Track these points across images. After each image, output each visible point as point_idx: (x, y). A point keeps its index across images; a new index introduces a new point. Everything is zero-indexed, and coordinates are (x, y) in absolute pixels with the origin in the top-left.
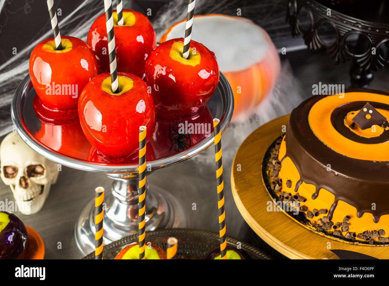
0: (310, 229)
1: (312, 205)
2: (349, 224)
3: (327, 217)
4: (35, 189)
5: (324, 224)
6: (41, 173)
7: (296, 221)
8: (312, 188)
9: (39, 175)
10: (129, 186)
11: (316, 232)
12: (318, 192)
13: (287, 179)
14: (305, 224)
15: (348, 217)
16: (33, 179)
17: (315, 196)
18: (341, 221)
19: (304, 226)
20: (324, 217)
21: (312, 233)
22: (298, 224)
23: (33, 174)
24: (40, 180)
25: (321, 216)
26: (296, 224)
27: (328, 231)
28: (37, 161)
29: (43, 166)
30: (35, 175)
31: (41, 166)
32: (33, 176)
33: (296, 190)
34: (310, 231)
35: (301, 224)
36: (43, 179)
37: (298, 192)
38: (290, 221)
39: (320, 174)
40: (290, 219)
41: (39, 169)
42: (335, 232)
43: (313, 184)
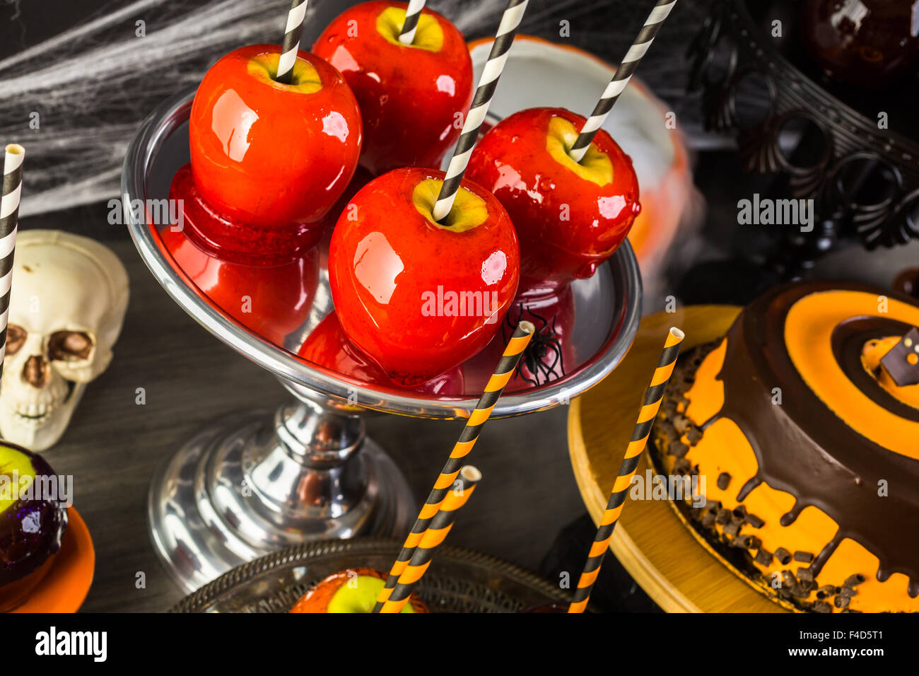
0: (762, 591)
1: (773, 537)
2: (855, 593)
3: (808, 569)
4: (58, 391)
5: (796, 584)
6: (81, 354)
7: (731, 567)
8: (787, 501)
9: (73, 358)
10: (325, 424)
11: (775, 600)
12: (797, 511)
13: (719, 469)
14: (752, 579)
15: (860, 579)
16: (59, 365)
17: (788, 520)
18: (839, 582)
19: (748, 581)
20: (801, 569)
21: (766, 600)
22: (734, 575)
23: (59, 353)
24: (75, 370)
25: (794, 566)
26: (729, 576)
27: (802, 600)
28: (81, 322)
29: (92, 336)
30: (65, 357)
31: (84, 335)
32: (60, 359)
33: (740, 497)
34: (763, 595)
35: (742, 576)
36: (83, 369)
37: (746, 502)
38: (716, 566)
39: (816, 473)
40: (717, 560)
41: (75, 343)
42: (819, 604)
43: (791, 494)
